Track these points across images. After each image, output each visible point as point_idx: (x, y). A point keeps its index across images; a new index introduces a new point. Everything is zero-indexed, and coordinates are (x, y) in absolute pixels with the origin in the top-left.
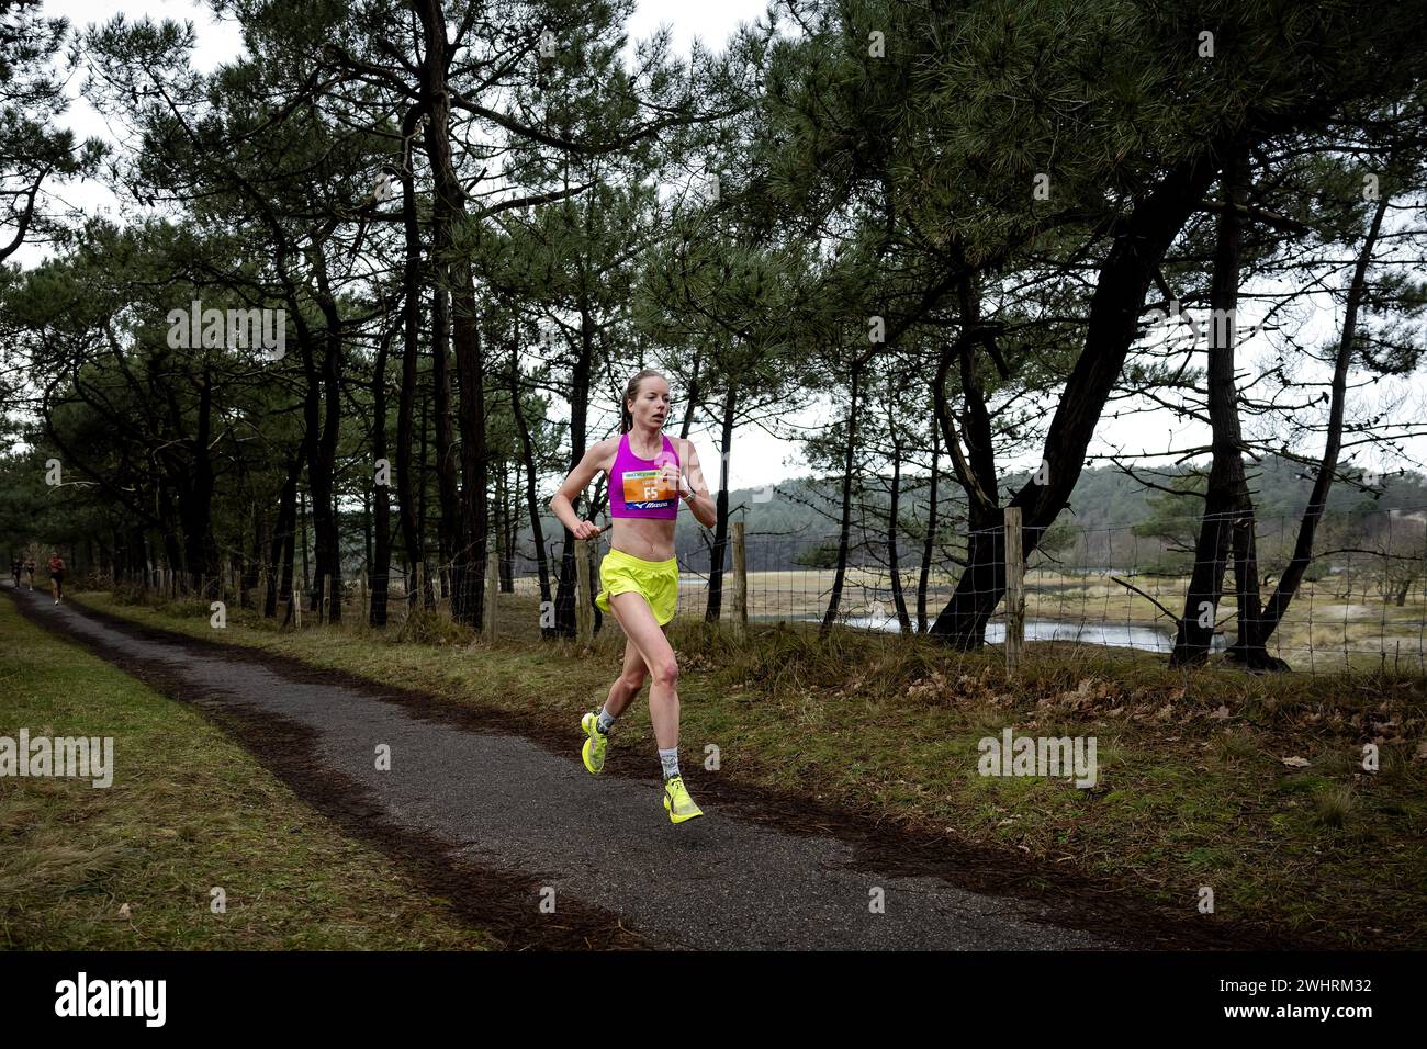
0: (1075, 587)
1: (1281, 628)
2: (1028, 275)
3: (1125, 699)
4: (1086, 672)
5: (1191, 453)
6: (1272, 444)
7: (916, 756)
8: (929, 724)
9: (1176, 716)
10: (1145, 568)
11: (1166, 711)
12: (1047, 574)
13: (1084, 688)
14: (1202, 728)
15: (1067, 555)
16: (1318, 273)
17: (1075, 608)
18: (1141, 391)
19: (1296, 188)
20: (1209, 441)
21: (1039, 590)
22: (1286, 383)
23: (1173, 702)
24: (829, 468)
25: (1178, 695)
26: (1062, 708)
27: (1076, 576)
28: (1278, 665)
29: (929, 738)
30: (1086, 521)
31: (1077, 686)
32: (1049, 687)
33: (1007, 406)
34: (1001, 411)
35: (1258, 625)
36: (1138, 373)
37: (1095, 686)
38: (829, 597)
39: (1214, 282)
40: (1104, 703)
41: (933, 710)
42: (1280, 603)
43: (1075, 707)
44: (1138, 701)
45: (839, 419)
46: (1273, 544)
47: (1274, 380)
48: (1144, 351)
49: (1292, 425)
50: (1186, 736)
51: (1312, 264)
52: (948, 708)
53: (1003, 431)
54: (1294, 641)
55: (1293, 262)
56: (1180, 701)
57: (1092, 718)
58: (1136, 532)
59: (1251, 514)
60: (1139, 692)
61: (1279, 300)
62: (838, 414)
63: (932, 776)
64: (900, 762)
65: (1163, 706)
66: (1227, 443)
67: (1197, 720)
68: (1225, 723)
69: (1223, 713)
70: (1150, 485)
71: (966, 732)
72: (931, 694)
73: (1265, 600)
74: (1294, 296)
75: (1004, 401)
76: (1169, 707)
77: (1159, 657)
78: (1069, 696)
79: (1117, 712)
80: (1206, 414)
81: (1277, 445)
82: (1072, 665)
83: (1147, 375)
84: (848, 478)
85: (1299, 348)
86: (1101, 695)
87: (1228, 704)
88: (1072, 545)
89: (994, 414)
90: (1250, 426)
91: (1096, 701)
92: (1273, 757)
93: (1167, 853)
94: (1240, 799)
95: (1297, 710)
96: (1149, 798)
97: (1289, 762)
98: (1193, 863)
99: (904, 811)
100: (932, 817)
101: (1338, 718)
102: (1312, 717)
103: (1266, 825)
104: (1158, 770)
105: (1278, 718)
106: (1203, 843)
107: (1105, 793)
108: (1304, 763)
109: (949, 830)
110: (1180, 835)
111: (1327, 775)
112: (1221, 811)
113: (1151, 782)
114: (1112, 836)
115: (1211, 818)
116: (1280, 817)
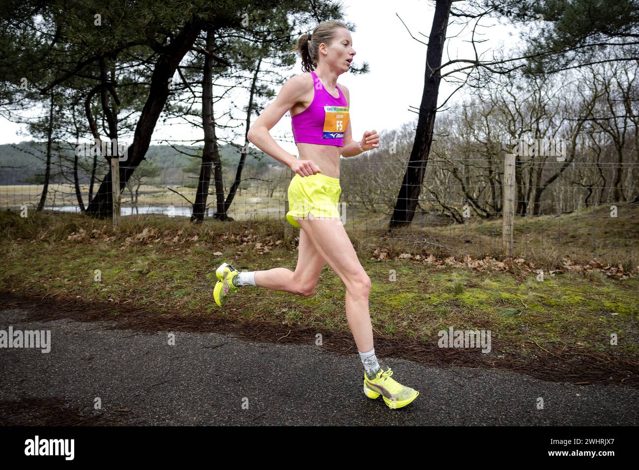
0: (160, 192)
1: (232, 206)
3: (161, 235)
4: (145, 226)
5: (198, 141)
6: (228, 140)
7: (67, 266)
8: (75, 252)
9: (179, 241)
10: (187, 184)
11: (176, 239)
12: (149, 187)
13: (145, 232)
14: (188, 244)
15: (157, 179)
16: (241, 80)
17: (159, 201)
18: (181, 116)
19: (231, 49)
20: (203, 137)
21: (144, 193)
22: (232, 118)
23: (178, 235)
24: (42, 137)
25: (180, 233)
26: (136, 241)
27: (161, 187)
28: (231, 219)
29: (74, 258)
30: (165, 166)
31: (142, 231)
32: (131, 232)
33: (128, 117)
34: (125, 118)
35: (223, 207)
36: (181, 109)
37: (150, 231)
38: (40, 197)
39: (204, 78)
40: (153, 237)
41: (78, 246)
42: (231, 197)
43: (141, 240)
44: (166, 236)
45: (47, 115)
46: (229, 177)
47: (227, 117)
48: (181, 100)
49: (233, 133)
50: (183, 247)
51: (239, 77)
52: (86, 244)
53: (127, 127)
54: (239, 211)
55: (233, 75)
56: (181, 235)
57: (147, 244)
58: (185, 171)
59: (220, 164)
60: (166, 232)
61: (228, 88)
62: (47, 113)
63: (73, 275)
64: (59, 270)
65: (175, 237)
66: (210, 138)
67: (187, 241)
68: (197, 242)
69: (196, 238)
70: (182, 152)
71: (92, 254)
72: (79, 239)
73: (226, 196)
74: (233, 87)
75: (126, 115)
76: (177, 237)
78: (139, 236)
79: (157, 240)
80: (202, 126)
81: (229, 140)
82: (141, 224)
83: (184, 110)
84: (49, 143)
85: (236, 106)
86: (151, 234)
87: (198, 234)
88: (159, 175)
89: (122, 120)
91: (150, 237)
92: (210, 252)
93: (168, 293)
94: (197, 270)
95: (220, 235)
96: (164, 273)
97: (215, 254)
98: (177, 296)
99: (57, 291)
100: (71, 292)
101: (233, 237)
102: (225, 237)
103: (204, 278)
104: (169, 262)
105: (214, 238)
106: (181, 287)
107: (147, 273)
108: (221, 254)
109: (78, 297)
110: (173, 285)
111: (227, 257)
112: (190, 274)
113: (166, 267)
114: (148, 289)
115: (186, 278)
116: (209, 274)
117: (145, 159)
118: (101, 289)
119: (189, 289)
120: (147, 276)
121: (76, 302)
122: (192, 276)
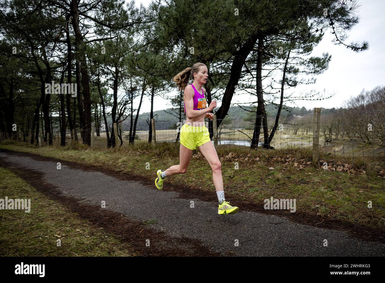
0: (232, 132)
1: (273, 140)
2: (219, 63)
3: (238, 156)
4: (230, 151)
5: (254, 103)
6: (270, 101)
7: (194, 171)
8: (197, 164)
9: (249, 160)
10: (246, 128)
11: (247, 159)
12: (226, 129)
13: (230, 154)
14: (254, 162)
15: (230, 125)
16: (278, 65)
17: (232, 137)
18: (244, 89)
19: (273, 47)
20: (257, 100)
21: (225, 133)
22: (272, 88)
23: (248, 157)
24: (177, 106)
25: (249, 155)
26: (226, 159)
27: (232, 130)
28: (272, 148)
29: (197, 167)
30: (234, 118)
31: (228, 154)
32: (223, 155)
33: (216, 92)
34: (215, 93)
35: (268, 140)
36: (243, 85)
37: (232, 154)
38: (177, 136)
39: (257, 66)
40: (234, 158)
41: (198, 161)
42: (272, 135)
43: (228, 159)
44: (241, 157)
45: (178, 95)
46: (271, 123)
47: (270, 88)
48: (244, 80)
49: (274, 97)
50: (251, 164)
51: (277, 63)
52: (201, 160)
53: (215, 98)
54: (276, 143)
55: (273, 63)
56: (249, 157)
57: (232, 161)
58: (245, 120)
59: (266, 116)
60: (241, 155)
61: (270, 70)
62: (179, 93)
63: (197, 176)
64: (190, 173)
65: (246, 158)
66: (261, 101)
67: (253, 160)
68: (258, 161)
69: (258, 159)
70: (245, 110)
71: (205, 166)
72: (198, 157)
73: (269, 134)
74: (273, 70)
75: (215, 91)
76: (247, 158)
77: (248, 147)
78: (227, 157)
79: (237, 159)
80: (256, 94)
81: (271, 101)
82: (228, 149)
83: (245, 86)
84: (180, 108)
85: (275, 81)
86: (234, 156)
87: (259, 157)
88: (231, 123)
89: (213, 94)
90: (265, 97)
91: (233, 157)
92: (267, 167)
93: (246, 189)
94: (260, 177)
95: (272, 158)
96: (242, 178)
97: (270, 168)
98: (251, 191)
99: (191, 184)
100: (197, 185)
101: (280, 159)
102: (275, 159)
103: (265, 182)
104: (244, 172)
105: (268, 159)
106: (252, 187)
107: (233, 177)
108: (273, 168)
109: (200, 188)
110: (248, 185)
111: (277, 171)
112: (257, 180)
113: (243, 174)
114: (235, 186)
115: (254, 182)
116: (268, 180)
117: (227, 114)
118: (211, 185)
119: (257, 188)
120: (234, 179)
121: (200, 190)
122: (258, 181)
